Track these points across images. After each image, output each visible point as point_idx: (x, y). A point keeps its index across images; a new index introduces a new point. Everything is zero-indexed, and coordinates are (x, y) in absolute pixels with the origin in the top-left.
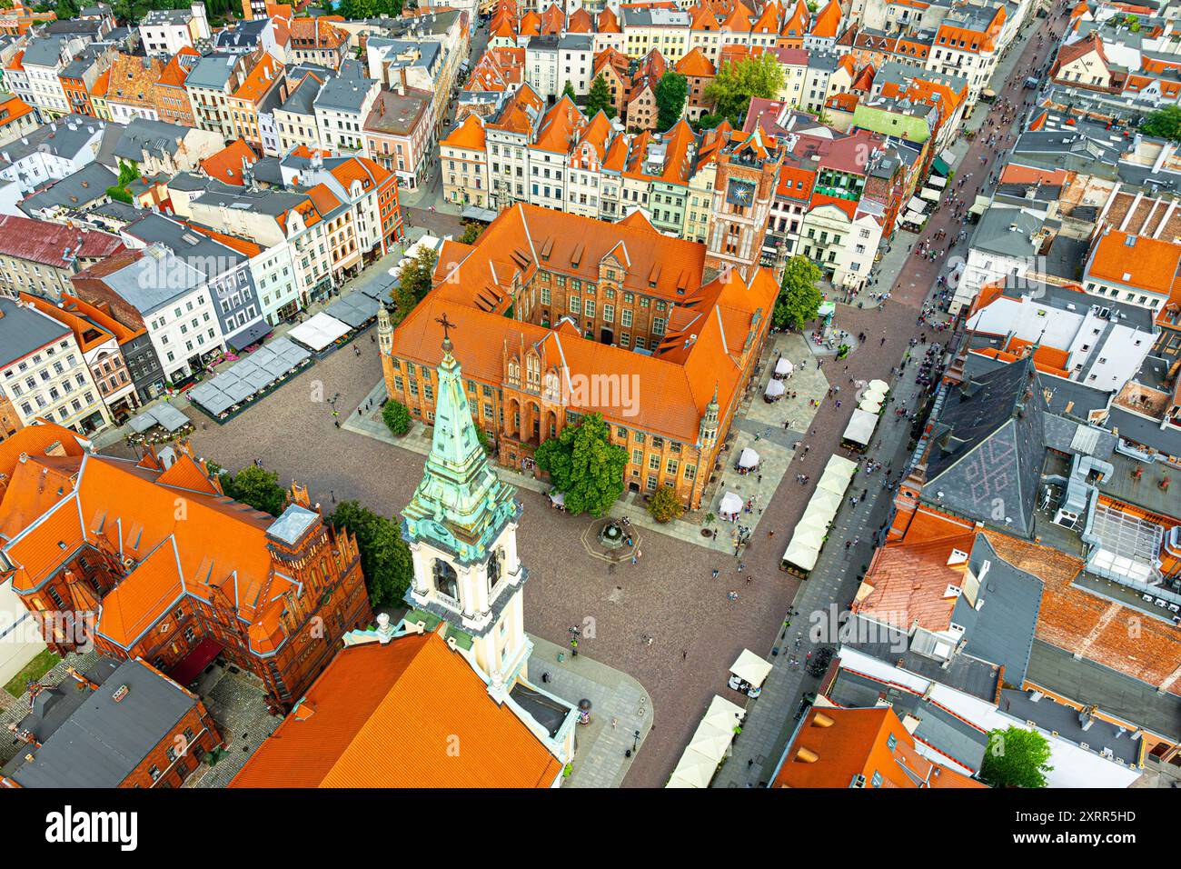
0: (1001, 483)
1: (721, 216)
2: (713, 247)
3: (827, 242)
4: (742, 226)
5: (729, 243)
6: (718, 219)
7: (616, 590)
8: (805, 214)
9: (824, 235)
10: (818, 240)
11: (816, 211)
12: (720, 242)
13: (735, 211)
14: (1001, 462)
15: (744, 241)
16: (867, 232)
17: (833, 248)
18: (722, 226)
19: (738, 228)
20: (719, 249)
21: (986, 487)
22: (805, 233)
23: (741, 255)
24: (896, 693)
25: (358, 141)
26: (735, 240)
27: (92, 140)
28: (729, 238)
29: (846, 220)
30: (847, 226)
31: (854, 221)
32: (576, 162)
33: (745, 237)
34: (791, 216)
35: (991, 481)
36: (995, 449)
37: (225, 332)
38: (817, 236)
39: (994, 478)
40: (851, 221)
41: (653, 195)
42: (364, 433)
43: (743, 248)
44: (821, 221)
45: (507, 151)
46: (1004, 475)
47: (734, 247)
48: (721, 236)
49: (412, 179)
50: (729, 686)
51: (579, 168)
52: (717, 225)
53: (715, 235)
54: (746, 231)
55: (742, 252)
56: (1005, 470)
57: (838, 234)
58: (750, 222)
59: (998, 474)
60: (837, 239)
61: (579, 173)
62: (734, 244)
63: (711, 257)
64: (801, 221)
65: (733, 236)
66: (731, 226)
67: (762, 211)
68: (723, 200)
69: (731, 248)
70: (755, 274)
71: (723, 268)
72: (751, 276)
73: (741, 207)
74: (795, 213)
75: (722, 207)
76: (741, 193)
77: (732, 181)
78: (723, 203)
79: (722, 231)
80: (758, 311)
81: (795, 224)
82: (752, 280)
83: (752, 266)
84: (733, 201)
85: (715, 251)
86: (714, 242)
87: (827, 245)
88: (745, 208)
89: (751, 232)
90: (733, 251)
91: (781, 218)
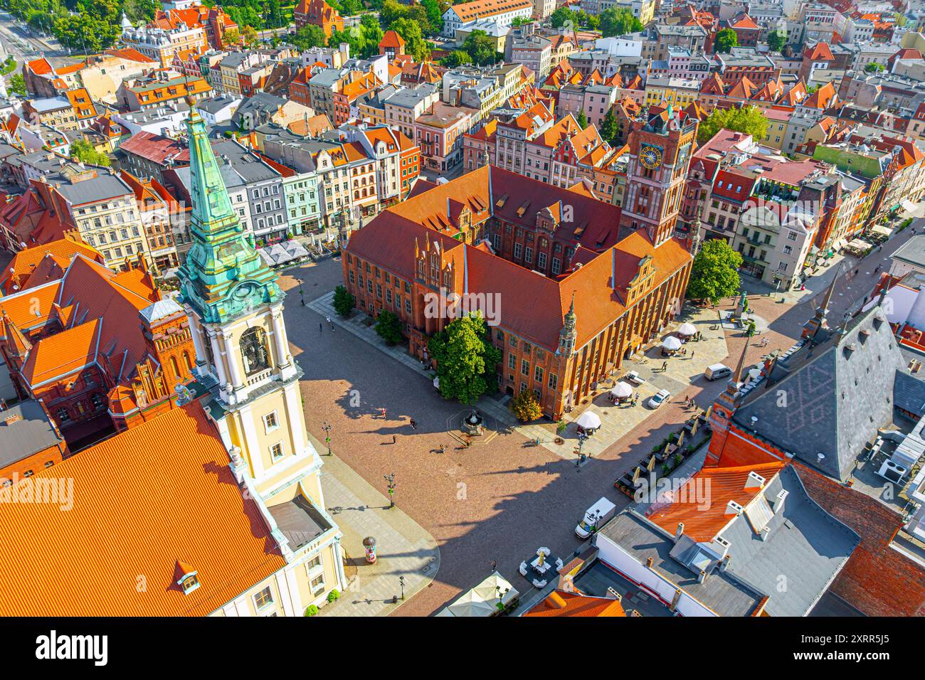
0: (817, 416)
1: (636, 179)
2: (628, 207)
3: (759, 240)
4: (651, 189)
5: (640, 203)
6: (632, 181)
7: (456, 467)
8: (740, 214)
9: (757, 235)
10: (751, 238)
12: (633, 202)
13: (646, 175)
14: (819, 393)
15: (653, 203)
16: (795, 235)
17: (765, 248)
18: (635, 188)
19: (648, 190)
20: (632, 210)
21: (802, 418)
22: (740, 232)
23: (650, 215)
24: (645, 598)
25: (411, 130)
26: (646, 201)
27: (232, 105)
28: (641, 199)
29: (776, 222)
30: (777, 228)
31: (784, 224)
32: (560, 156)
33: (654, 199)
34: (728, 215)
35: (807, 412)
36: (814, 378)
37: (255, 228)
38: (751, 235)
39: (810, 408)
40: (781, 223)
41: (617, 188)
42: (319, 311)
43: (652, 208)
45: (510, 144)
46: (821, 407)
47: (644, 208)
48: (634, 197)
49: (444, 163)
50: (518, 570)
51: (561, 162)
52: (631, 186)
53: (630, 196)
54: (655, 193)
55: (651, 214)
56: (822, 401)
57: (769, 234)
58: (656, 185)
59: (815, 404)
60: (768, 238)
61: (561, 165)
62: (645, 205)
63: (626, 216)
64: (737, 219)
65: (644, 198)
66: (643, 189)
67: (667, 175)
68: (637, 163)
69: (642, 209)
70: (666, 240)
71: (635, 227)
72: (658, 237)
73: (651, 171)
74: (732, 212)
75: (636, 170)
76: (651, 158)
77: (644, 146)
78: (636, 167)
79: (635, 192)
80: (646, 257)
81: (732, 222)
82: (662, 243)
83: (660, 228)
84: (644, 165)
85: (629, 211)
86: (628, 202)
87: (759, 244)
88: (654, 172)
89: (659, 195)
90: (643, 212)
91: (720, 216)
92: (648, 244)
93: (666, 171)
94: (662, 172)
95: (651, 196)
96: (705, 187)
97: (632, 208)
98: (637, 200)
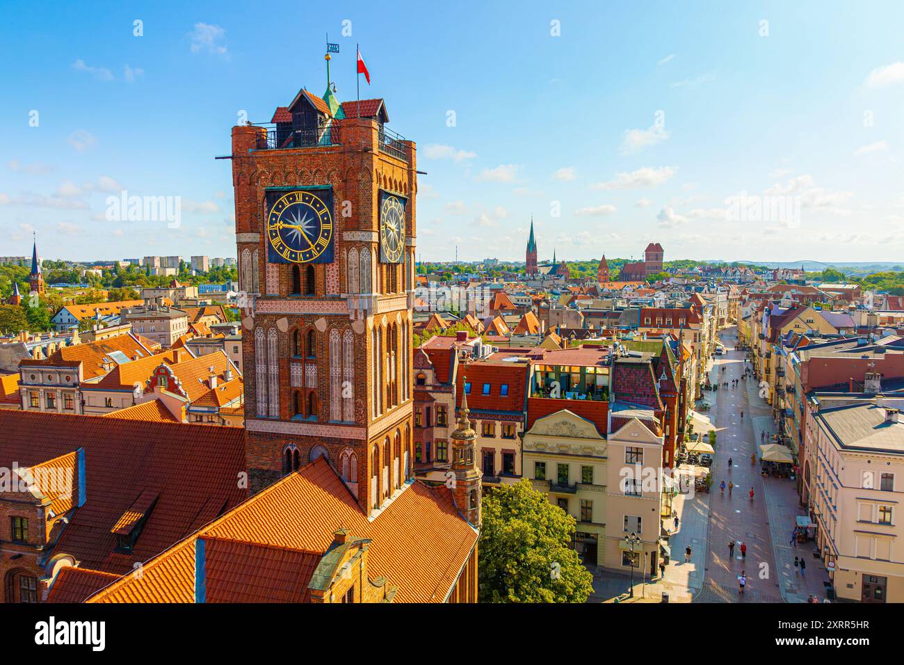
1: (268, 308)
3: (571, 481)
4: (321, 325)
5: (297, 384)
6: (259, 318)
8: (521, 435)
9: (563, 471)
10: (555, 480)
11: (541, 425)
12: (274, 387)
13: (295, 286)
15: (335, 372)
16: (638, 452)
17: (587, 494)
18: (273, 338)
19: (311, 332)
20: (275, 412)
22: (530, 470)
23: (336, 416)
26: (312, 371)
28: (296, 370)
29: (597, 435)
30: (599, 445)
31: (610, 436)
33: (335, 357)
34: (499, 444)
38: (552, 474)
40: (605, 437)
43: (335, 389)
44: (552, 443)
47: (312, 394)
48: (274, 369)
52: (260, 337)
53: (260, 369)
54: (334, 338)
55: (335, 408)
57: (587, 461)
58: (334, 309)
60: (587, 472)
62: (312, 384)
63: (258, 434)
64: (517, 449)
65: (305, 362)
66: (295, 334)
67: (361, 265)
68: (262, 258)
69: (304, 401)
70: (397, 493)
71: (292, 464)
72: (373, 482)
73: (311, 271)
74: (504, 436)
75: (263, 280)
76: (299, 227)
77: (272, 196)
78: (263, 269)
79: (273, 353)
80: (338, 541)
81: (508, 457)
82: (387, 503)
83: (371, 449)
84: (285, 255)
85: (268, 418)
86: (261, 390)
87: (574, 489)
88: (319, 269)
89: (349, 339)
90: (310, 412)
91: (484, 450)
92: (343, 511)
93: (354, 254)
94: (341, 261)
95: (326, 348)
96: (441, 398)
97: (275, 406)
98: (285, 376)
